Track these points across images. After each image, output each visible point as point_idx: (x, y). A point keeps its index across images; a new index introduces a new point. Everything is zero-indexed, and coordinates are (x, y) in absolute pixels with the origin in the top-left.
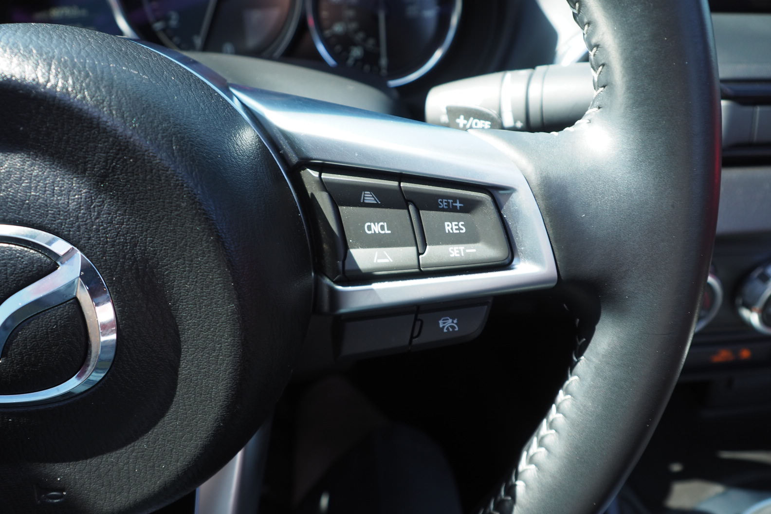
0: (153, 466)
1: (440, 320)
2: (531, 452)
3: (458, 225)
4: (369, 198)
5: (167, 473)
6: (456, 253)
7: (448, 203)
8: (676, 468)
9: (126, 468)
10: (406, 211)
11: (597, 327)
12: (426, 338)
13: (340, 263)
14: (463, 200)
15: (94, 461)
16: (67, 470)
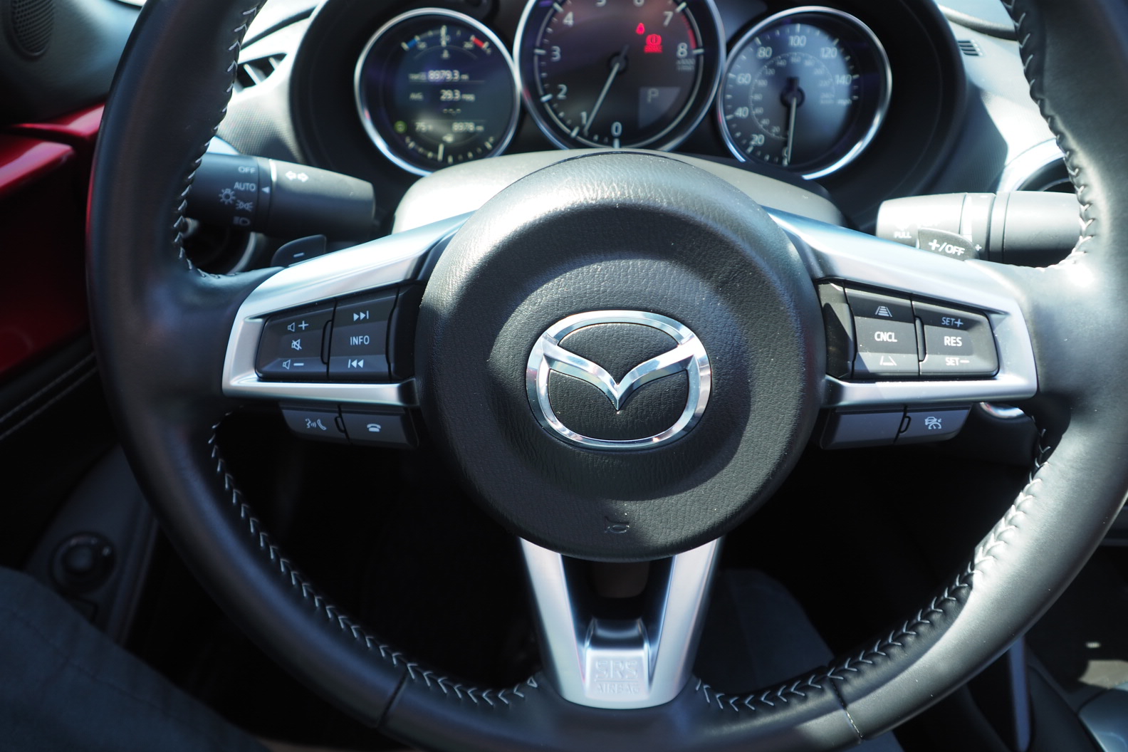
0: (707, 509)
1: (926, 418)
2: (988, 546)
3: (955, 340)
4: (883, 311)
5: (717, 515)
6: (952, 363)
7: (951, 321)
8: (1094, 645)
9: (683, 509)
10: (913, 325)
11: (1064, 436)
12: (911, 433)
13: (850, 363)
14: (963, 319)
15: (657, 502)
16: (634, 507)
